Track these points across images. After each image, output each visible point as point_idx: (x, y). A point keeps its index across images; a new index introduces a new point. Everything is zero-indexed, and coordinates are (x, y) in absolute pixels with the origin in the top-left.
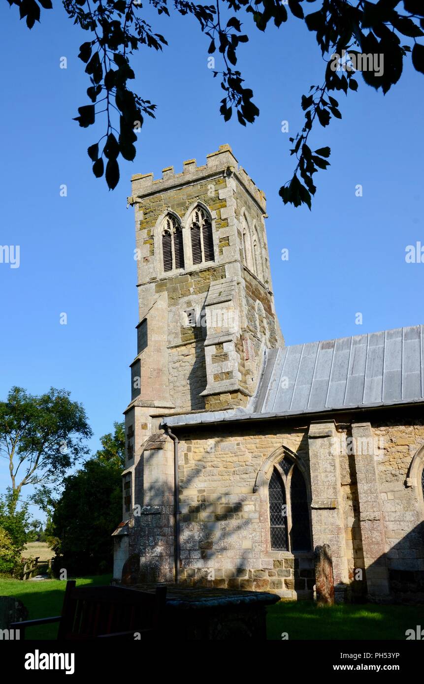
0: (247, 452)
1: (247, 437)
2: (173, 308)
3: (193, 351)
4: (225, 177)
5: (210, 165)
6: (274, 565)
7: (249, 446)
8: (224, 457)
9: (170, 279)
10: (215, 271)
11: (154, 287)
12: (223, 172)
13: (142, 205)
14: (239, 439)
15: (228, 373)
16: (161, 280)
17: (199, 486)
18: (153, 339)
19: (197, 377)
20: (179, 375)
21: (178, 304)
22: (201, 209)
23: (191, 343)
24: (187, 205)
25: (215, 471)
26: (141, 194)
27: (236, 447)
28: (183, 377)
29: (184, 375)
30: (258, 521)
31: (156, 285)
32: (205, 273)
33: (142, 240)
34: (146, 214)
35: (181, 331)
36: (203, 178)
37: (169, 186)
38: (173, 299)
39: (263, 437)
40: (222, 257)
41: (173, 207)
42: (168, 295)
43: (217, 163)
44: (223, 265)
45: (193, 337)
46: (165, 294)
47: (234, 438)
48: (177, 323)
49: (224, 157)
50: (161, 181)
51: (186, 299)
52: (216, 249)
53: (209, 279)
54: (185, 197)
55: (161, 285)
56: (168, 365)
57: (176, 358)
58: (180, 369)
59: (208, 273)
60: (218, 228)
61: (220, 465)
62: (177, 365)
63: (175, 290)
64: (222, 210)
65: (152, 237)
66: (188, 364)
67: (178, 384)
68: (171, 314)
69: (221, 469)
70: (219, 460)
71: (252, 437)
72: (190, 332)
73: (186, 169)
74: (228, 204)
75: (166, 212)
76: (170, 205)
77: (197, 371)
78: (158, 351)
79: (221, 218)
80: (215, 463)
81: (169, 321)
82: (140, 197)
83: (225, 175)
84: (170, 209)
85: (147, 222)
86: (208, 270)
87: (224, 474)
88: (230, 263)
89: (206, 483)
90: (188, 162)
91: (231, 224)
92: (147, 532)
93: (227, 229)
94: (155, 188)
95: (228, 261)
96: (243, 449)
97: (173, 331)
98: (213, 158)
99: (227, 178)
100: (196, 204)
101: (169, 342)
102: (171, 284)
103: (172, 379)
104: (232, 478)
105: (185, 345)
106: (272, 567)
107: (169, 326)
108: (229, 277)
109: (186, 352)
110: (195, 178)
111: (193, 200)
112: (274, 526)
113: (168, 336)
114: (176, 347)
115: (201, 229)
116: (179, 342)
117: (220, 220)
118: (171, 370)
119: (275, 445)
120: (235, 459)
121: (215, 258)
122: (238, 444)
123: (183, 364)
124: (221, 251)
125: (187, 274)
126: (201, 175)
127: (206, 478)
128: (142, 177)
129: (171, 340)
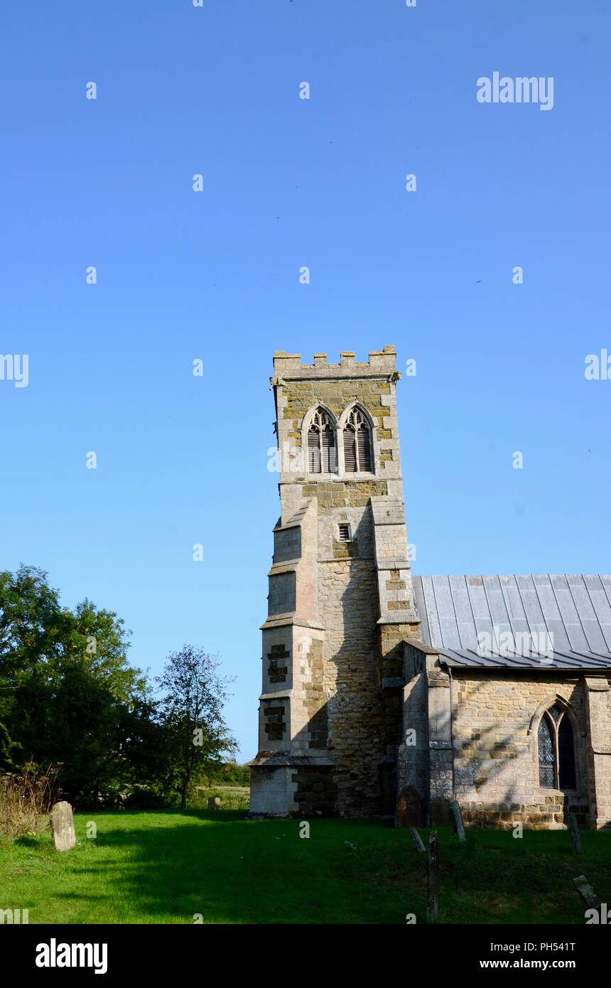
0: (521, 697)
1: (521, 683)
2: (325, 518)
3: (348, 569)
4: (389, 382)
5: (373, 364)
6: (546, 801)
7: (523, 692)
8: (498, 700)
9: (322, 485)
10: (375, 485)
11: (301, 490)
12: (389, 377)
13: (285, 389)
14: (514, 684)
15: (404, 602)
16: (310, 483)
17: (474, 725)
18: (306, 550)
19: (352, 599)
20: (330, 594)
21: (331, 514)
22: (358, 411)
23: (345, 561)
24: (343, 403)
25: (491, 712)
26: (286, 377)
27: (511, 691)
28: (335, 597)
29: (337, 595)
30: (532, 761)
31: (303, 487)
32: (364, 486)
33: (287, 431)
34: (291, 401)
35: (334, 545)
36: (364, 377)
37: (322, 376)
38: (324, 506)
39: (537, 684)
40: (384, 471)
41: (325, 401)
42: (318, 502)
43: (382, 364)
44: (385, 481)
45: (348, 554)
46: (315, 499)
47: (508, 683)
48: (329, 535)
49: (390, 360)
50: (312, 367)
51: (340, 510)
52: (377, 461)
53: (367, 492)
54: (340, 393)
55: (310, 488)
56: (319, 581)
57: (328, 575)
58: (332, 587)
59: (366, 485)
60: (380, 439)
61: (495, 707)
62: (329, 582)
63: (326, 497)
64: (385, 418)
65: (299, 431)
66: (342, 584)
67: (328, 604)
68: (322, 524)
69: (496, 710)
70: (493, 702)
71: (527, 683)
72: (344, 548)
73: (344, 361)
74: (392, 413)
75: (317, 405)
76: (321, 398)
77: (353, 592)
78: (310, 565)
79: (383, 427)
80: (490, 704)
81: (320, 531)
82: (285, 380)
83: (390, 380)
84: (322, 402)
85: (293, 412)
86: (367, 482)
87: (499, 715)
88: (393, 479)
89: (480, 723)
90: (347, 355)
91: (395, 436)
92: (437, 767)
93: (390, 441)
94: (304, 374)
95: (390, 476)
96: (519, 694)
97: (324, 543)
98: (377, 357)
99: (391, 384)
100: (354, 404)
101: (319, 555)
102: (322, 490)
103: (322, 597)
104: (506, 720)
105: (338, 561)
106: (544, 803)
107: (318, 537)
108: (392, 495)
109: (339, 570)
110: (354, 374)
111: (350, 399)
112: (543, 766)
113: (318, 548)
114: (328, 562)
115: (356, 432)
116: (331, 556)
117: (381, 429)
118: (321, 587)
119: (549, 693)
120: (511, 702)
121: (376, 471)
122: (513, 689)
123: (336, 583)
124: (383, 465)
125: (342, 482)
126: (362, 373)
127: (481, 718)
128: (288, 356)
129: (322, 553)
